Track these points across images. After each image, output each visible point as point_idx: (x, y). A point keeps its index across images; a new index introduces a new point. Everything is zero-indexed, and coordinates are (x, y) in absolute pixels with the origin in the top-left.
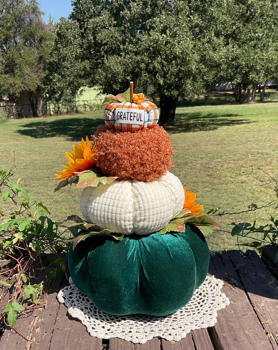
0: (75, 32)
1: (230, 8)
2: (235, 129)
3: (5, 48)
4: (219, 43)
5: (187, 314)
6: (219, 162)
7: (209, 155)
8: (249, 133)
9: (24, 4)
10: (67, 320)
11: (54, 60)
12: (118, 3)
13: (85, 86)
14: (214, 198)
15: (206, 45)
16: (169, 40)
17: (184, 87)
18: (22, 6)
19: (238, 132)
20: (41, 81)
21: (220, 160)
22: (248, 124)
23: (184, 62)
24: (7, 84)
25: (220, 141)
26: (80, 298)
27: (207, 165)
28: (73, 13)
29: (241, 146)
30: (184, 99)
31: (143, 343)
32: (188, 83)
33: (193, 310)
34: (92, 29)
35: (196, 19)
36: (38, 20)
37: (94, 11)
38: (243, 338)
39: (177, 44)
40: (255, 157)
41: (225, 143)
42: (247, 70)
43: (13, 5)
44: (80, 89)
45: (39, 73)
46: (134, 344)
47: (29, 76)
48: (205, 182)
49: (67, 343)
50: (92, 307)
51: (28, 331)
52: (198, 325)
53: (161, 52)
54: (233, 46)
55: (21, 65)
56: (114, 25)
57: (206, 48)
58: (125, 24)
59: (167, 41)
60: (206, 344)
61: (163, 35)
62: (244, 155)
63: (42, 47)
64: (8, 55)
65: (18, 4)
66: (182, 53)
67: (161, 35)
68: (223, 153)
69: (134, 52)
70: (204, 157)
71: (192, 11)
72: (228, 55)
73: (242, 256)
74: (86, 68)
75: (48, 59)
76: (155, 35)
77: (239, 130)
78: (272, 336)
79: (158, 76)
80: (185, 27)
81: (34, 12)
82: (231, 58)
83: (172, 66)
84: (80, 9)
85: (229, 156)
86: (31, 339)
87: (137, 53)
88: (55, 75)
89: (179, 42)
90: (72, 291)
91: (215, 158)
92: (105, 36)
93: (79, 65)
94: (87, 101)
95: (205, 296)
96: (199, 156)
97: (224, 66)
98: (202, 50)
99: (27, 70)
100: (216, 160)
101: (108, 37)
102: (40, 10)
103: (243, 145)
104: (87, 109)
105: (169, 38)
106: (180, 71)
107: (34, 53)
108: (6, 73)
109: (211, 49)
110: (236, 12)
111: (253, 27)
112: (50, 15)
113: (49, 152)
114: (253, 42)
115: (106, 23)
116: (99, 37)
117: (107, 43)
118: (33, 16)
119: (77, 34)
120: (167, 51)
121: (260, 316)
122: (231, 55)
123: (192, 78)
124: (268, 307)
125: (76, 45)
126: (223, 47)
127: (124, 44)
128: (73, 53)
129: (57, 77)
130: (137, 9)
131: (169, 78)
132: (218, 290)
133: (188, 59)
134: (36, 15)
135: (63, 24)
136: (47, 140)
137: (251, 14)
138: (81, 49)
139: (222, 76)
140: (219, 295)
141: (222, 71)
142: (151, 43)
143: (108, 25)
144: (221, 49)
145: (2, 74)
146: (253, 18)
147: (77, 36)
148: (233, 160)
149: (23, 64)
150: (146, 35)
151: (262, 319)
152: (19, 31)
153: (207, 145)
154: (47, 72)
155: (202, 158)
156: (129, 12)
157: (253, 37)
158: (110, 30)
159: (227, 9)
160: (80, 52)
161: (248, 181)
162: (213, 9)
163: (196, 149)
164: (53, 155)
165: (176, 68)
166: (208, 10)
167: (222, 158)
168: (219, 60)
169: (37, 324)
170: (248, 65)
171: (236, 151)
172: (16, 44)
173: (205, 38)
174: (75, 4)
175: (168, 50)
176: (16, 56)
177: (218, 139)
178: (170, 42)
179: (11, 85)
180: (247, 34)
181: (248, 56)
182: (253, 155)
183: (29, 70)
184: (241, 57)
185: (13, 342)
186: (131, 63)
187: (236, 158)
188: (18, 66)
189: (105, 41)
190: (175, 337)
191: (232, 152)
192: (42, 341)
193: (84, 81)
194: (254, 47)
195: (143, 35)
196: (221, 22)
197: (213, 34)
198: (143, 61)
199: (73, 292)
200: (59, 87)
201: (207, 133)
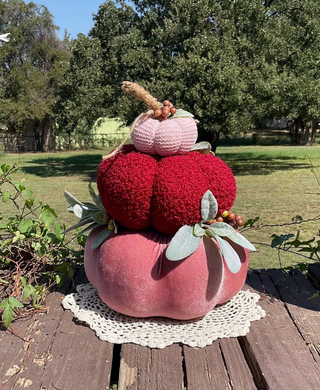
0: (95, 51)
1: (285, 30)
2: (290, 174)
3: (8, 67)
4: (271, 70)
5: (214, 323)
6: (269, 213)
7: (257, 204)
8: (307, 179)
9: (35, 16)
10: (72, 325)
11: (68, 83)
12: (149, 19)
13: (105, 116)
14: (262, 256)
15: (255, 72)
16: (210, 64)
17: (227, 120)
18: (32, 18)
19: (294, 178)
20: (50, 109)
21: (271, 211)
22: (306, 170)
23: (228, 91)
24: (8, 110)
25: (270, 188)
26: (89, 305)
27: (254, 216)
28: (94, 29)
29: (297, 195)
30: (227, 137)
31: (161, 348)
32: (233, 116)
33: (222, 320)
34: (116, 48)
35: (244, 41)
36: (51, 35)
37: (120, 27)
38: (279, 346)
39: (220, 69)
40: (315, 209)
41: (277, 190)
42: (306, 103)
43: (21, 16)
44: (98, 120)
45: (48, 99)
46: (151, 349)
47: (35, 101)
48: (251, 237)
49: (72, 345)
50: (103, 314)
51: (26, 333)
52: (227, 334)
53: (200, 79)
54: (288, 74)
55: (27, 88)
56: (143, 45)
57: (255, 75)
58: (157, 44)
59: (208, 66)
60: (236, 351)
61: (203, 58)
62: (301, 206)
63: (54, 68)
64: (11, 76)
65: (28, 16)
66: (225, 81)
67: (201, 58)
68: (275, 203)
69: (166, 77)
70: (251, 206)
71: (239, 31)
72: (282, 85)
73: (284, 274)
74: (107, 94)
75: (60, 82)
76: (194, 58)
77: (295, 176)
78: (314, 347)
79: (196, 107)
80: (230, 50)
81: (46, 26)
82: (286, 88)
83: (213, 95)
84: (103, 24)
85: (282, 207)
86: (30, 340)
87: (170, 79)
88: (68, 101)
89: (223, 68)
90: (79, 298)
91: (265, 207)
92: (133, 58)
93: (98, 90)
94: (106, 135)
95: (237, 308)
96: (245, 205)
97: (277, 98)
98: (250, 77)
99: (33, 94)
100: (266, 210)
101: (136, 59)
102: (54, 24)
103: (300, 193)
104: (105, 144)
105: (210, 62)
106: (223, 101)
107: (44, 75)
108: (7, 96)
109: (260, 77)
110: (293, 35)
111: (313, 52)
112: (66, 30)
113: (54, 193)
114: (312, 70)
115: (134, 42)
116: (125, 58)
117: (134, 66)
118: (44, 31)
119: (98, 54)
120: (207, 78)
121: (300, 329)
122: (286, 85)
123: (237, 110)
124: (311, 321)
125: (96, 66)
126: (276, 76)
127: (155, 67)
128: (92, 76)
129: (70, 104)
130: (172, 27)
131: (210, 109)
132: (252, 303)
133: (233, 87)
134: (49, 30)
135: (81, 41)
136: (53, 180)
137: (311, 38)
138: (102, 72)
139: (274, 109)
140: (254, 307)
141: (274, 103)
142: (188, 67)
143: (136, 44)
144: (274, 77)
145: (2, 98)
146: (313, 42)
147: (97, 55)
148: (287, 211)
149: (29, 87)
150: (183, 58)
151: (302, 331)
152: (27, 47)
153: (255, 193)
154: (59, 97)
155: (247, 208)
156: (162, 30)
157: (312, 64)
158: (138, 51)
159: (282, 30)
160: (101, 75)
161: (305, 237)
162: (265, 30)
163: (240, 196)
164: (60, 197)
165: (218, 98)
166: (258, 31)
167: (273, 208)
168: (271, 90)
169: (37, 327)
170: (306, 97)
171: (291, 200)
172: (22, 63)
173: (255, 64)
174: (97, 18)
175: (208, 76)
176: (20, 77)
177: (268, 185)
178: (211, 67)
179: (12, 112)
180: (306, 61)
181: (306, 87)
182: (313, 207)
183: (35, 95)
184: (298, 87)
185: (7, 342)
186: (163, 90)
187: (290, 208)
188: (23, 90)
189: (132, 64)
190: (199, 343)
191: (285, 201)
192: (42, 342)
193: (104, 110)
194: (314, 76)
195: (179, 58)
196: (274, 46)
197: (264, 60)
198: (178, 88)
199: (81, 299)
200: (73, 116)
201: (255, 178)
